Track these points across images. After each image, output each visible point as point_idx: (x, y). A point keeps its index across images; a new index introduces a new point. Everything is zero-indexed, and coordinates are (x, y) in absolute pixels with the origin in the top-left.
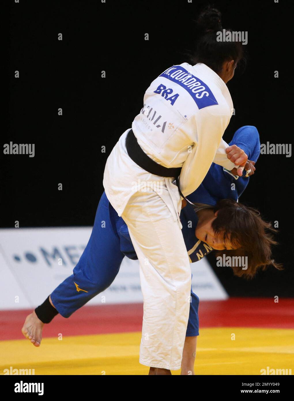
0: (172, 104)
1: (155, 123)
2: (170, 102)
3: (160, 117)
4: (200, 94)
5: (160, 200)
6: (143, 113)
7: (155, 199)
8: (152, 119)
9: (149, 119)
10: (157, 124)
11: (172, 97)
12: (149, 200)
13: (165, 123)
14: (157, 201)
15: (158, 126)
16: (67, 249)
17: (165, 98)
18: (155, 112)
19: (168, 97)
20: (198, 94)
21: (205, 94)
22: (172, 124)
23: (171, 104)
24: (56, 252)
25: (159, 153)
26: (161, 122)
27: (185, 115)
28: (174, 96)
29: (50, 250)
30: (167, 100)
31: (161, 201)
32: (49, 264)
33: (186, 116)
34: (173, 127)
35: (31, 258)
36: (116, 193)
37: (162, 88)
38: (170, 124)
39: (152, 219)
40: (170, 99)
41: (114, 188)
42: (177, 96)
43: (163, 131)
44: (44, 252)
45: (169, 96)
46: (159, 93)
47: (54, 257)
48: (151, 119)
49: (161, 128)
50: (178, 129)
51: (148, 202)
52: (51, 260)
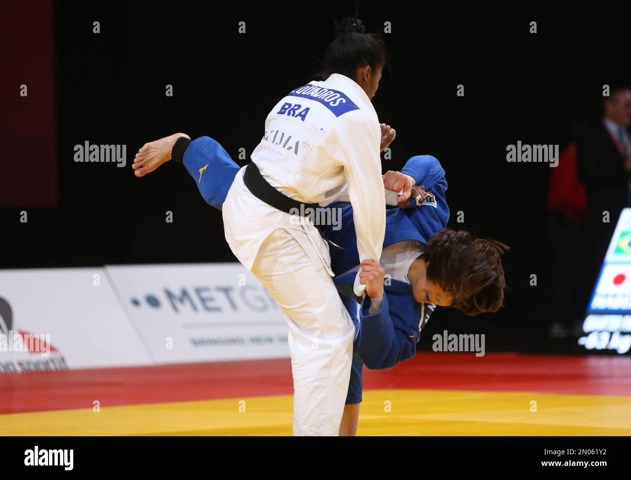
0: (303, 119)
1: (284, 146)
2: (299, 118)
3: (290, 137)
4: (335, 102)
5: (297, 246)
6: (266, 140)
7: (292, 245)
8: (280, 142)
9: (277, 144)
10: (287, 146)
11: (302, 112)
12: (283, 246)
13: (297, 144)
14: (295, 247)
15: (290, 148)
16: (198, 291)
17: (293, 115)
18: (283, 134)
19: (296, 114)
20: (332, 102)
21: (342, 101)
22: (307, 141)
23: (301, 119)
24: (185, 293)
25: (294, 180)
26: (292, 143)
27: (320, 128)
28: (304, 111)
29: (177, 292)
30: (296, 116)
31: (299, 247)
32: (175, 309)
33: (322, 129)
34: (309, 146)
35: (153, 302)
36: (241, 243)
37: (287, 107)
38: (304, 142)
39: (291, 269)
40: (300, 115)
41: (239, 238)
42: (307, 110)
43: (296, 152)
44: (169, 295)
45: (297, 112)
46: (284, 113)
47: (181, 300)
48: (278, 143)
49: (293, 149)
50: (314, 147)
51: (284, 248)
52: (178, 304)
